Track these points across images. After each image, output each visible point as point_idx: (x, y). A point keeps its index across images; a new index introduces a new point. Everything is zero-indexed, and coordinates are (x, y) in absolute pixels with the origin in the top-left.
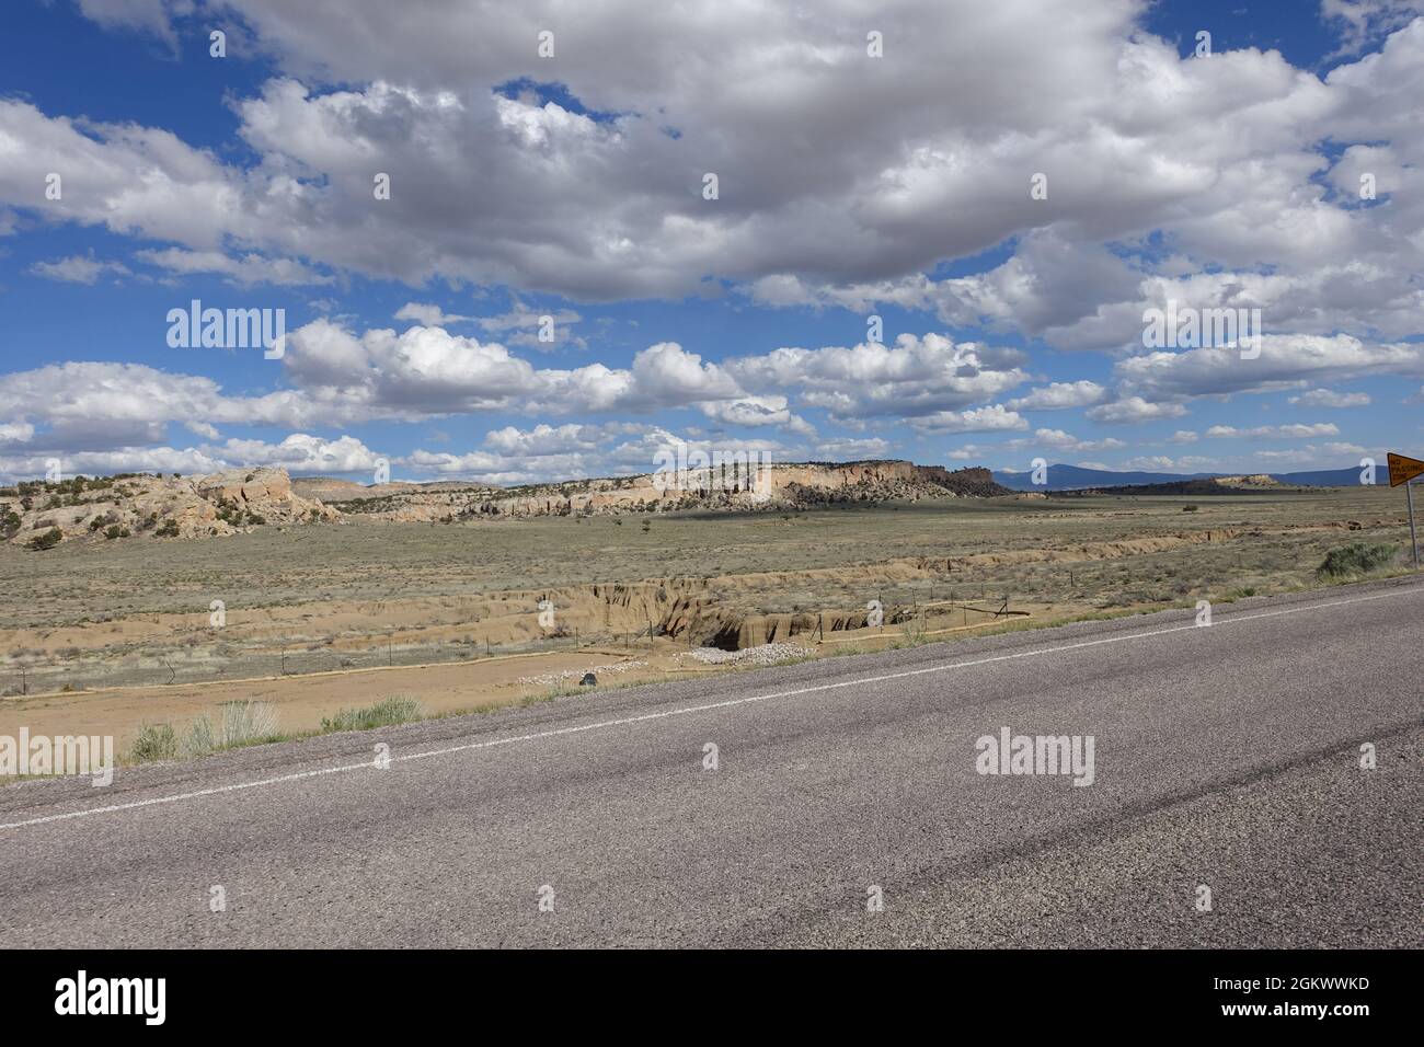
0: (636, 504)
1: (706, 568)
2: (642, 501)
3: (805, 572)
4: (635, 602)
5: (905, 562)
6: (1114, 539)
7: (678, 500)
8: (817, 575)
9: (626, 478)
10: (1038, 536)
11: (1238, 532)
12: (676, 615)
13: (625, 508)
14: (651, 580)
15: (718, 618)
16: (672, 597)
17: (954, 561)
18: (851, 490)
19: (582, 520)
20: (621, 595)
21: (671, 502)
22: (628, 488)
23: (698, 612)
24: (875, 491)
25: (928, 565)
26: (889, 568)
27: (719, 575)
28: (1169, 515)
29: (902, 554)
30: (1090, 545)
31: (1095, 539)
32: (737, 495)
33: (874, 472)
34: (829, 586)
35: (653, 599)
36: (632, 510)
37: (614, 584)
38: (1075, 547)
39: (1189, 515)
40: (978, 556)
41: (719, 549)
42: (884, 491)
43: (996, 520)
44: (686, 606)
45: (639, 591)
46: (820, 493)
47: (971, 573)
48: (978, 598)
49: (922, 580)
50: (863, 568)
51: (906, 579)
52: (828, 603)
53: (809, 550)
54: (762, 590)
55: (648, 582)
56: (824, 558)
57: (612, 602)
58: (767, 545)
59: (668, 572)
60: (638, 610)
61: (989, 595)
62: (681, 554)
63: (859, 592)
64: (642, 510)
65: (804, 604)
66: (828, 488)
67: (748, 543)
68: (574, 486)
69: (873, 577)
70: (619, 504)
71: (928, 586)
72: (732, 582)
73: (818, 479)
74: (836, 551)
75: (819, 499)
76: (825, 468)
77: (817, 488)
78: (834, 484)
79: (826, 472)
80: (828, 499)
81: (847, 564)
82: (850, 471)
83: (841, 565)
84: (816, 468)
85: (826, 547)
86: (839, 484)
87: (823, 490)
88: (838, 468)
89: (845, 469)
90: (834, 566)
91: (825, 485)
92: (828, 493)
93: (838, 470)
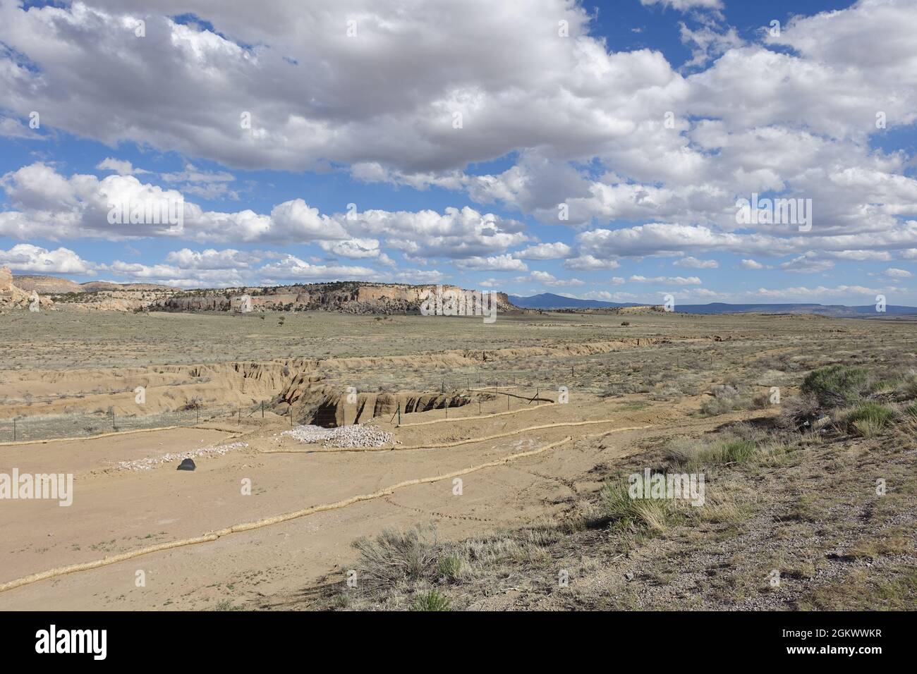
0: (277, 305)
1: (319, 352)
2: (281, 304)
3: (389, 358)
4: (266, 376)
5: (456, 353)
7: (306, 304)
8: (397, 360)
9: (272, 288)
10: (538, 338)
11: (655, 340)
12: (293, 387)
14: (279, 360)
15: (323, 392)
16: (293, 373)
19: (238, 315)
20: (255, 371)
21: (301, 305)
22: (272, 294)
23: (309, 387)
25: (470, 355)
26: (445, 357)
27: (328, 358)
28: (613, 327)
29: (453, 347)
32: (346, 303)
34: (405, 369)
35: (279, 373)
36: (274, 309)
37: (251, 362)
38: (562, 346)
39: (625, 328)
40: (503, 350)
41: (331, 338)
43: (511, 326)
44: (301, 381)
45: (269, 368)
46: (402, 304)
47: (500, 362)
48: (511, 384)
49: (468, 367)
50: (428, 356)
51: (457, 365)
52: (404, 384)
53: (392, 341)
54: (357, 371)
55: (276, 361)
56: (403, 348)
57: (247, 376)
58: (364, 337)
59: (292, 354)
60: (267, 382)
61: (517, 382)
62: (303, 342)
63: (426, 375)
64: (281, 310)
65: (387, 384)
66: (406, 301)
67: (351, 335)
68: (234, 291)
69: (434, 363)
70: (265, 305)
71: (473, 372)
72: (337, 364)
73: (400, 295)
74: (410, 343)
75: (400, 308)
76: (405, 288)
77: (400, 300)
78: (410, 298)
79: (406, 290)
80: (406, 308)
81: (417, 353)
82: (421, 291)
83: (413, 353)
84: (399, 288)
85: (403, 340)
86: (414, 299)
87: (404, 302)
88: (414, 288)
89: (418, 289)
90: (408, 354)
91: (405, 299)
92: (406, 304)
93: (413, 290)
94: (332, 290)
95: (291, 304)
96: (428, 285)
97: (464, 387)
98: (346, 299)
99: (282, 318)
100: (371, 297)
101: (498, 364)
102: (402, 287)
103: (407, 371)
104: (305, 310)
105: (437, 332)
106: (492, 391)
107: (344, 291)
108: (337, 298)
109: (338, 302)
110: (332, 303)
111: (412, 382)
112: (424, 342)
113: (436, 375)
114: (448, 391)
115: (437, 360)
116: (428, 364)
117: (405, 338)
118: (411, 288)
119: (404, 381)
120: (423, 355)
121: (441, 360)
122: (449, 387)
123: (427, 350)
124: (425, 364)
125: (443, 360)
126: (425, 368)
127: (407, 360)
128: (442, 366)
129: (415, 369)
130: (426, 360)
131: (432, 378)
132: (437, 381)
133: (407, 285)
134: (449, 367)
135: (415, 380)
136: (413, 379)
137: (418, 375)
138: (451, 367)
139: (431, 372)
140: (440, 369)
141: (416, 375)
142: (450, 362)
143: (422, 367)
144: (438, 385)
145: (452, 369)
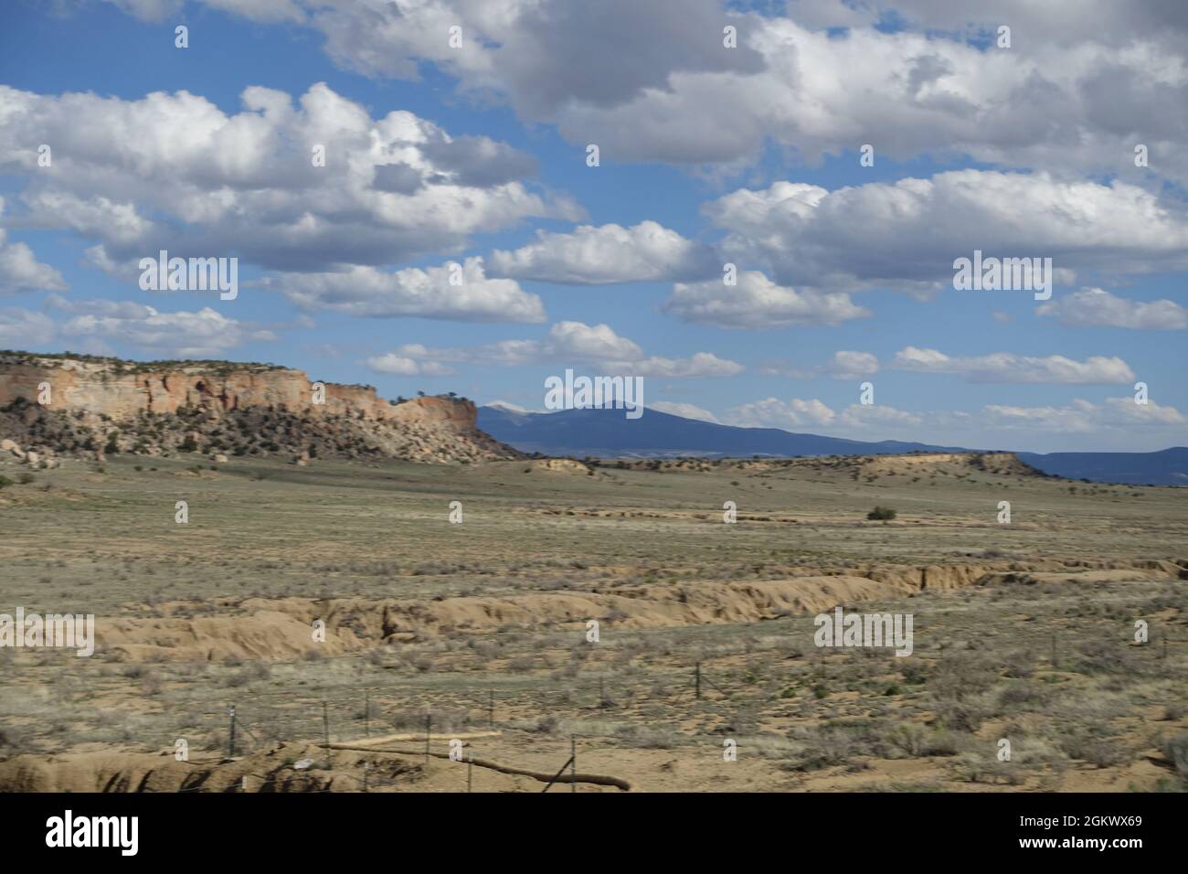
5: (282, 610)
6: (739, 575)
10: (579, 558)
11: (978, 572)
17: (397, 610)
18: (160, 425)
24: (216, 433)
25: (338, 618)
26: (245, 623)
28: (840, 526)
29: (277, 587)
30: (693, 586)
31: (701, 574)
33: (216, 387)
38: (661, 590)
39: (877, 531)
40: (453, 603)
42: (237, 434)
43: (485, 517)
46: (87, 430)
47: (442, 645)
48: (479, 723)
49: (327, 661)
50: (182, 620)
51: (287, 655)
52: (90, 722)
56: (85, 590)
61: (502, 715)
63: (172, 690)
66: (105, 418)
69: (204, 648)
71: (344, 681)
73: (84, 396)
74: (116, 573)
75: (82, 443)
76: (103, 371)
77: (80, 416)
78: (121, 410)
79: (104, 379)
80: (104, 445)
81: (141, 609)
82: (160, 383)
83: (125, 610)
84: (80, 369)
85: (90, 560)
86: (134, 410)
87: (95, 422)
88: (133, 372)
89: (149, 377)
90: (108, 612)
91: (98, 410)
92: (105, 431)
93: (132, 377)
96: (189, 363)
97: (311, 735)
101: (437, 654)
103: (103, 674)
105: (215, 532)
106: (411, 747)
111: (120, 716)
112: (167, 569)
113: (209, 689)
114: (251, 746)
115: (215, 635)
116: (181, 650)
117: (98, 553)
118: (122, 370)
119: (89, 710)
120: (160, 617)
121: (227, 636)
122: (256, 734)
123: (175, 599)
124: (169, 650)
125: (235, 637)
126: (168, 665)
127: (102, 633)
128: (231, 658)
129: (133, 669)
130: (174, 634)
131: (194, 702)
132: (210, 711)
133: (109, 359)
134: (257, 661)
135: (129, 708)
136: (124, 705)
137: (140, 689)
138: (266, 662)
139: (191, 677)
140: (225, 670)
141: (133, 690)
142: (262, 643)
143: (156, 659)
144: (216, 726)
145: (266, 668)
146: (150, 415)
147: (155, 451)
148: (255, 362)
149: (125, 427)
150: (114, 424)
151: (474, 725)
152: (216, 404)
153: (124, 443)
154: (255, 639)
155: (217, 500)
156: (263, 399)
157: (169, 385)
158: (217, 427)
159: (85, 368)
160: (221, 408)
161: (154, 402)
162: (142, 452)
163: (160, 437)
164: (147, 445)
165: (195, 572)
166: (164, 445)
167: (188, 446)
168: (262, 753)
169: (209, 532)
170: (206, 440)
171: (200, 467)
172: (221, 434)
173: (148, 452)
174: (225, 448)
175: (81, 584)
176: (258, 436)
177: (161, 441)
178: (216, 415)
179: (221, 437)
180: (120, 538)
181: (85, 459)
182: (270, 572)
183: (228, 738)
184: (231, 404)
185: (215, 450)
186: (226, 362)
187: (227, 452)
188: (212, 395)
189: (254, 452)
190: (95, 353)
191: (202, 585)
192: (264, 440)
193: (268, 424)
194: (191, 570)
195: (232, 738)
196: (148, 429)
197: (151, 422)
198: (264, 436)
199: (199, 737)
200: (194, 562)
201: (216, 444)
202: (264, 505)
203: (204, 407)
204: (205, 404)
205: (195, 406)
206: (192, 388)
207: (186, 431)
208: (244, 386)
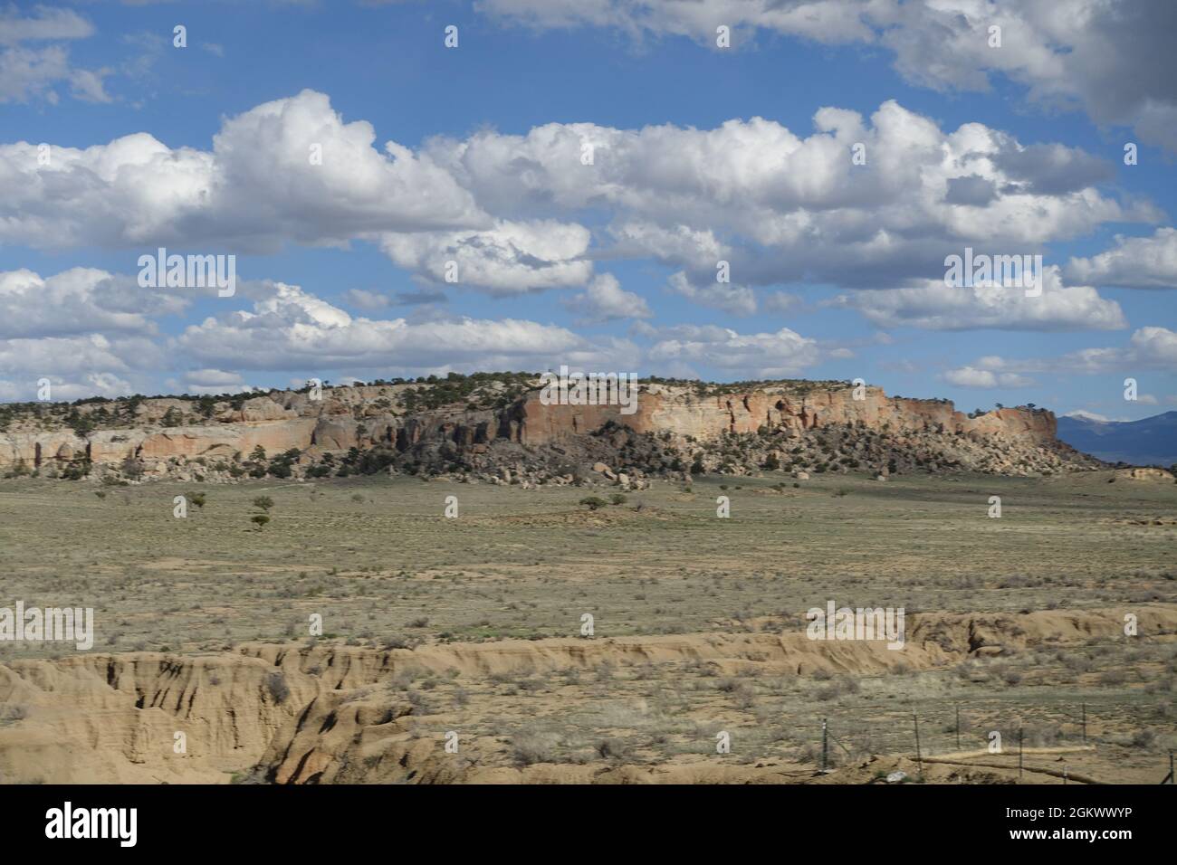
0: (245, 457)
1: (391, 622)
2: (260, 452)
3: (631, 641)
4: (209, 702)
7: (345, 452)
8: (660, 649)
9: (226, 398)
10: (1171, 569)
12: (302, 743)
13: (220, 468)
14: (254, 646)
15: (404, 762)
16: (301, 692)
17: (983, 623)
18: (742, 445)
19: (114, 492)
20: (174, 685)
21: (328, 457)
22: (228, 421)
23: (357, 741)
24: (797, 451)
25: (923, 632)
27: (422, 642)
29: (860, 599)
32: (481, 447)
33: (796, 406)
34: (689, 681)
35: (254, 694)
36: (236, 473)
37: (159, 656)
40: (1040, 616)
41: (430, 574)
42: (818, 451)
43: (1069, 528)
44: (330, 722)
45: (220, 675)
46: (674, 451)
47: (1030, 659)
48: (1072, 737)
49: (915, 675)
50: (772, 635)
51: (874, 670)
52: (687, 734)
53: (642, 582)
54: (523, 686)
55: (245, 652)
56: (678, 607)
57: (148, 701)
58: (542, 568)
59: (298, 628)
60: (214, 720)
61: (1095, 729)
62: (336, 584)
63: (764, 703)
64: (258, 473)
65: (628, 733)
66: (690, 439)
67: (500, 561)
68: (103, 411)
69: (793, 662)
70: (206, 457)
71: (933, 694)
72: (451, 661)
73: (669, 418)
74: (706, 589)
75: (669, 464)
76: (687, 394)
77: (667, 437)
78: (704, 431)
79: (688, 401)
80: (690, 465)
81: (732, 624)
82: (742, 403)
83: (716, 625)
84: (665, 392)
85: (681, 577)
86: (717, 431)
87: (681, 443)
88: (716, 394)
89: (731, 398)
90: (700, 628)
91: (684, 432)
92: (691, 452)
93: (715, 399)
94: (432, 405)
95: (293, 455)
96: (768, 383)
97: (902, 748)
98: (480, 436)
99: (265, 503)
100: (568, 427)
101: (1026, 667)
102: (677, 391)
104: (342, 474)
105: (800, 548)
106: (1004, 761)
107: (472, 407)
108: (450, 430)
109: (452, 445)
110: (434, 448)
111: (715, 729)
112: (755, 585)
113: (800, 703)
114: (844, 759)
115: (803, 650)
116: (772, 664)
117: (689, 570)
118: (705, 393)
119: (687, 722)
120: (750, 632)
121: (816, 650)
122: (849, 747)
123: (764, 614)
124: (760, 665)
125: (823, 651)
126: (760, 679)
127: (695, 648)
128: (820, 672)
129: (726, 683)
130: (765, 648)
131: (786, 716)
132: (802, 724)
133: (692, 382)
134: (845, 675)
135: (725, 721)
136: (719, 718)
137: (734, 702)
138: (854, 676)
139: (782, 691)
140: (815, 683)
141: (727, 703)
142: (849, 657)
143: (748, 673)
144: (808, 738)
145: (855, 682)
146: (733, 435)
147: (738, 471)
148: (832, 379)
149: (710, 448)
150: (699, 445)
151: (1067, 739)
152: (796, 422)
153: (710, 463)
154: (843, 653)
155: (800, 517)
156: (843, 416)
157: (751, 408)
158: (797, 445)
159: (670, 391)
160: (801, 426)
161: (736, 422)
162: (727, 472)
163: (743, 456)
164: (731, 465)
165: (782, 588)
166: (747, 464)
167: (771, 465)
168: (854, 766)
169: (794, 548)
170: (788, 458)
171: (783, 485)
172: (802, 452)
173: (733, 472)
174: (805, 466)
175: (674, 601)
176: (837, 452)
177: (744, 461)
178: (796, 433)
179: (802, 455)
180: (709, 556)
181: (673, 480)
182: (855, 587)
183: (821, 750)
184: (810, 422)
185: (796, 468)
186: (804, 381)
187: (808, 469)
188: (792, 414)
189: (835, 468)
190: (678, 377)
191: (790, 600)
192: (844, 456)
193: (847, 441)
194: (778, 586)
195: (825, 751)
196: (731, 449)
197: (734, 442)
198: (843, 452)
199: (792, 749)
200: (780, 578)
201: (798, 461)
202: (847, 521)
203: (785, 426)
204: (785, 423)
205: (776, 425)
206: (773, 408)
207: (767, 450)
208: (822, 404)
